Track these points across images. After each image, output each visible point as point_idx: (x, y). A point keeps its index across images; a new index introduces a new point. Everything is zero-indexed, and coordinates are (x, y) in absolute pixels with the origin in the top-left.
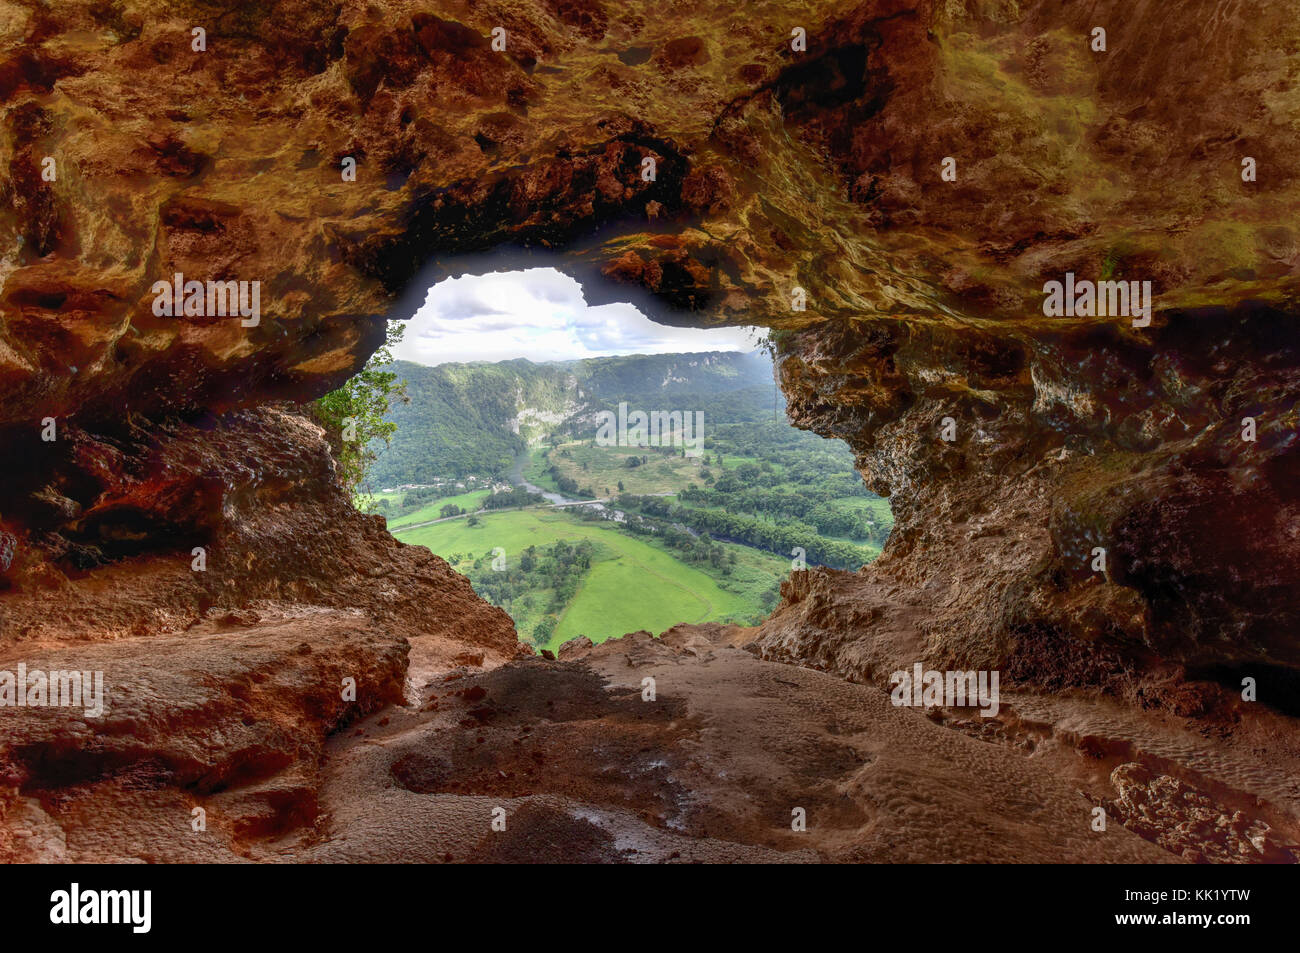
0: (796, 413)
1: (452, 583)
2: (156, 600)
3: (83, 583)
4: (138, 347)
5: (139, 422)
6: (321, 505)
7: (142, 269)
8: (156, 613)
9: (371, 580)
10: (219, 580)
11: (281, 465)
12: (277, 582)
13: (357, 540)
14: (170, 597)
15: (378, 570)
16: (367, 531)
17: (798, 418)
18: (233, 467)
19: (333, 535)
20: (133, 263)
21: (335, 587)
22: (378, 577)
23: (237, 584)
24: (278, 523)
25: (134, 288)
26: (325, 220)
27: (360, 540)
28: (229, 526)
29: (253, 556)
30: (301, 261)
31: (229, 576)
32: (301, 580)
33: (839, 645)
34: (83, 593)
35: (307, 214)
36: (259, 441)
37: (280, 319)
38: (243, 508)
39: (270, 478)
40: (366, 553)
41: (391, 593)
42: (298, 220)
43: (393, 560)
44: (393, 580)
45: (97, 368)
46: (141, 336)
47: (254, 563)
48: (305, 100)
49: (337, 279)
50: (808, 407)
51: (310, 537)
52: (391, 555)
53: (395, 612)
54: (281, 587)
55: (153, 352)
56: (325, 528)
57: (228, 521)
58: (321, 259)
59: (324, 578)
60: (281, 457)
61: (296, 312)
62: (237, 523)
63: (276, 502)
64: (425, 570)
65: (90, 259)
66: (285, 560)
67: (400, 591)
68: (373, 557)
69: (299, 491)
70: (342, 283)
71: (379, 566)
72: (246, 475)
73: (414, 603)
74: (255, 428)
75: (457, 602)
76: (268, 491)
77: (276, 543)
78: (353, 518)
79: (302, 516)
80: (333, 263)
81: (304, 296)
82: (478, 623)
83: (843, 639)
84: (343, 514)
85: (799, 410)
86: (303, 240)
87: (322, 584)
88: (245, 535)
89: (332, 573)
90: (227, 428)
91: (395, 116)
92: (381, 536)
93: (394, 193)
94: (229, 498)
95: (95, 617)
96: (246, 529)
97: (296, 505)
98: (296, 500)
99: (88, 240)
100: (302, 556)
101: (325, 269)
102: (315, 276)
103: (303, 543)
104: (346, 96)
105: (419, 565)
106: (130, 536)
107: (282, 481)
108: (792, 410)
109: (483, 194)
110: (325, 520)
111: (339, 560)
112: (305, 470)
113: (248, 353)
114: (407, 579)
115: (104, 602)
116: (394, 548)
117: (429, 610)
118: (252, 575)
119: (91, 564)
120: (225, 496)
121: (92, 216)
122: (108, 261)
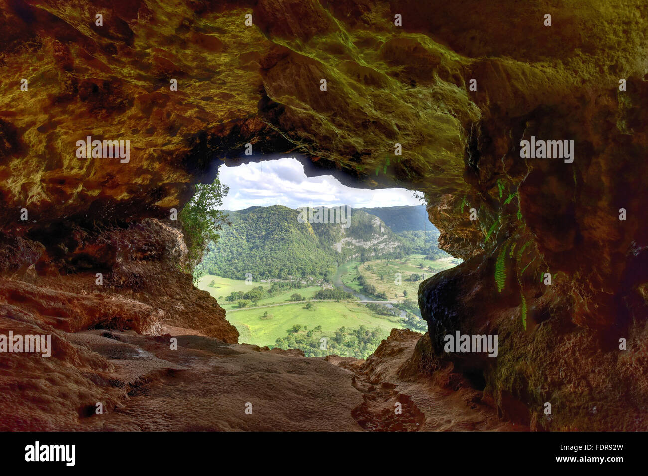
0: (443, 242)
1: (213, 310)
2: (84, 287)
3: (64, 277)
4: (87, 195)
5: (98, 225)
6: (159, 264)
7: (84, 170)
8: (82, 291)
9: (174, 300)
10: (108, 285)
11: (145, 245)
12: (131, 292)
13: (173, 282)
14: (88, 287)
15: (178, 297)
16: (179, 279)
17: (443, 245)
18: (123, 243)
19: (162, 277)
20: (81, 168)
21: (156, 299)
22: (177, 299)
23: (115, 288)
24: (138, 269)
25: (83, 176)
26: (152, 149)
27: (175, 283)
28: (117, 265)
29: (124, 279)
30: (145, 164)
31: (112, 285)
32: (142, 293)
33: (378, 364)
34: (62, 279)
35: (144, 147)
36: (141, 234)
37: (140, 185)
38: (126, 259)
39: (139, 250)
40: (176, 289)
41: (181, 307)
42: (141, 149)
43: (187, 294)
44: (184, 302)
45: (71, 201)
46: (88, 191)
47: (123, 282)
48: (125, 118)
49: (163, 169)
50: (450, 239)
51: (150, 276)
52: (187, 291)
53: (180, 316)
54: (133, 294)
55: (92, 197)
56: (158, 274)
57: (117, 264)
58: (154, 162)
59: (152, 294)
60: (147, 241)
61: (147, 182)
62: (122, 265)
63: (141, 260)
64: (202, 301)
65: (67, 168)
66: (137, 283)
67: (186, 308)
68: (178, 291)
69: (151, 256)
70: (164, 171)
71: (179, 295)
72: (127, 246)
73: (190, 314)
74: (142, 229)
75: (212, 318)
76: (139, 255)
77: (135, 276)
78: (174, 272)
79: (150, 267)
80: (159, 163)
81: (149, 176)
82: (219, 330)
83: (381, 362)
84: (169, 270)
85: (445, 240)
86: (144, 156)
87: (151, 297)
88: (122, 270)
89: (156, 293)
90: (132, 228)
91: (165, 115)
92: (186, 283)
93: (175, 138)
94: (119, 254)
95: (63, 288)
96: (124, 268)
97: (149, 263)
98: (149, 260)
99: (66, 163)
100: (144, 283)
101: (157, 165)
102: (152, 168)
103: (146, 278)
104: (140, 114)
105: (200, 298)
106: (87, 266)
107: (144, 251)
108: (441, 240)
109: (228, 132)
110: (159, 270)
111: (162, 288)
112: (155, 249)
113: (127, 198)
114: (190, 303)
115: (68, 284)
116: (191, 290)
117: (196, 318)
118: (122, 286)
119: (70, 272)
120: (117, 254)
121: (68, 156)
122: (72, 169)
